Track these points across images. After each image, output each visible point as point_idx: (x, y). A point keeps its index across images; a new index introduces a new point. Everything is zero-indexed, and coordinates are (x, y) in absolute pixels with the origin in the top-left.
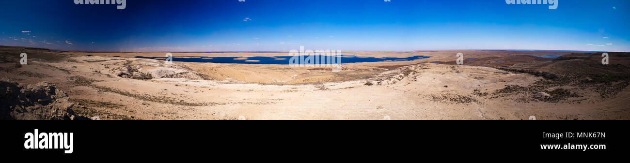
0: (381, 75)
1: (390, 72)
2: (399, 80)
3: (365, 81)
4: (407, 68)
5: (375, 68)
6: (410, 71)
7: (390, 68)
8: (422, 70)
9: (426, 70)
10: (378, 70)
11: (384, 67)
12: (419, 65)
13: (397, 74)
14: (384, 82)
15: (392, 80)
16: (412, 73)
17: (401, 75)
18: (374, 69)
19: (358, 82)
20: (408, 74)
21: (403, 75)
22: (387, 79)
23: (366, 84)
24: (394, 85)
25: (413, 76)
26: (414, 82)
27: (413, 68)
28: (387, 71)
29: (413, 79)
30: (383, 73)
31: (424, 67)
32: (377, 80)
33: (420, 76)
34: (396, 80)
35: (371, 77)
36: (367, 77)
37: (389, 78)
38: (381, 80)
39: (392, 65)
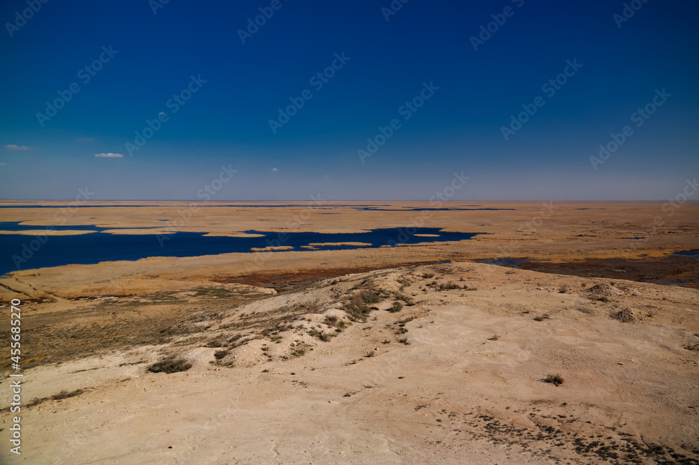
0: (234, 316)
1: (281, 301)
2: (323, 338)
3: (153, 354)
4: (365, 282)
5: (206, 284)
6: (376, 296)
7: (282, 282)
8: (433, 295)
9: (451, 295)
10: (222, 293)
11: (253, 279)
12: (419, 271)
13: (314, 308)
14: (251, 351)
15: (290, 337)
16: (388, 304)
17: (332, 313)
18: (202, 292)
19: (114, 359)
20: (365, 311)
21: (341, 315)
22: (265, 334)
23: (154, 369)
24: (296, 364)
25: (393, 318)
26: (396, 350)
27: (390, 282)
28: (267, 296)
29: (388, 335)
30: (247, 309)
31: (445, 280)
32: (213, 344)
33: (423, 320)
34: (307, 339)
35: (186, 331)
36: (163, 333)
37: (273, 329)
38: (234, 343)
39: (293, 268)
